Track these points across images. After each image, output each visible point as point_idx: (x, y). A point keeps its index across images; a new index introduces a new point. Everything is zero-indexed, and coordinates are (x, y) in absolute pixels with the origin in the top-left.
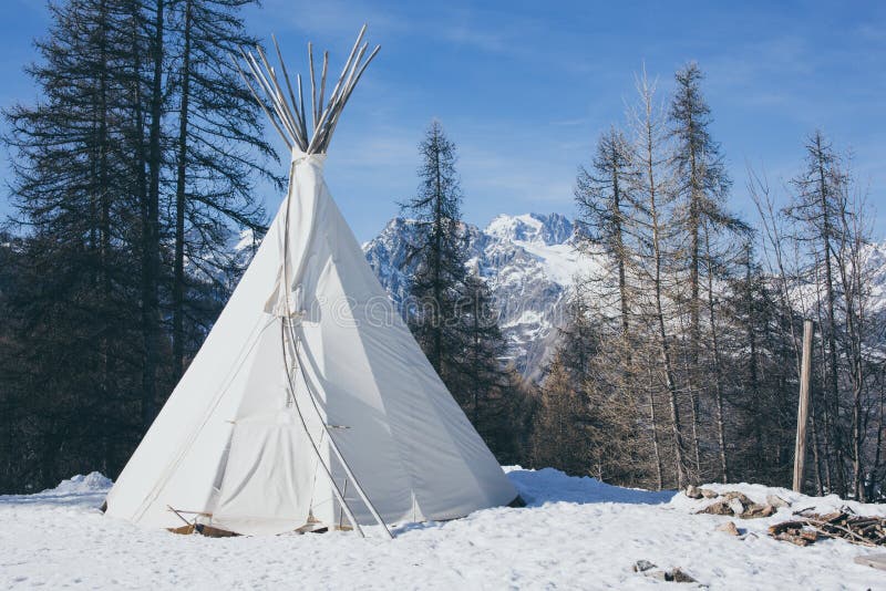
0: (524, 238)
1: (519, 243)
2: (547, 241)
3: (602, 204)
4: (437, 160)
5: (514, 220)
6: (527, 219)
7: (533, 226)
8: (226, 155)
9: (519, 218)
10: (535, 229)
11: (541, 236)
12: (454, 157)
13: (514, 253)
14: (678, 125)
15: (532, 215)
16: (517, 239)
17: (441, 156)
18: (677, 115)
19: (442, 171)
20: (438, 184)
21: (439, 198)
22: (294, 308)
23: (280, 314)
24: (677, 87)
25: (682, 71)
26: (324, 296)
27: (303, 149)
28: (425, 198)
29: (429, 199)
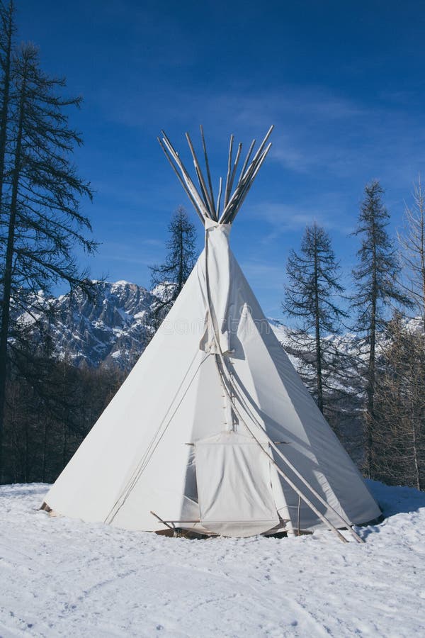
3: (306, 277)
4: (181, 237)
8: (48, 221)
12: (195, 236)
14: (363, 224)
17: (184, 234)
18: (366, 218)
19: (185, 246)
20: (181, 256)
21: (181, 267)
22: (225, 348)
23: (213, 351)
24: (365, 197)
25: (369, 186)
26: (244, 339)
27: (216, 219)
28: (171, 265)
29: (174, 267)
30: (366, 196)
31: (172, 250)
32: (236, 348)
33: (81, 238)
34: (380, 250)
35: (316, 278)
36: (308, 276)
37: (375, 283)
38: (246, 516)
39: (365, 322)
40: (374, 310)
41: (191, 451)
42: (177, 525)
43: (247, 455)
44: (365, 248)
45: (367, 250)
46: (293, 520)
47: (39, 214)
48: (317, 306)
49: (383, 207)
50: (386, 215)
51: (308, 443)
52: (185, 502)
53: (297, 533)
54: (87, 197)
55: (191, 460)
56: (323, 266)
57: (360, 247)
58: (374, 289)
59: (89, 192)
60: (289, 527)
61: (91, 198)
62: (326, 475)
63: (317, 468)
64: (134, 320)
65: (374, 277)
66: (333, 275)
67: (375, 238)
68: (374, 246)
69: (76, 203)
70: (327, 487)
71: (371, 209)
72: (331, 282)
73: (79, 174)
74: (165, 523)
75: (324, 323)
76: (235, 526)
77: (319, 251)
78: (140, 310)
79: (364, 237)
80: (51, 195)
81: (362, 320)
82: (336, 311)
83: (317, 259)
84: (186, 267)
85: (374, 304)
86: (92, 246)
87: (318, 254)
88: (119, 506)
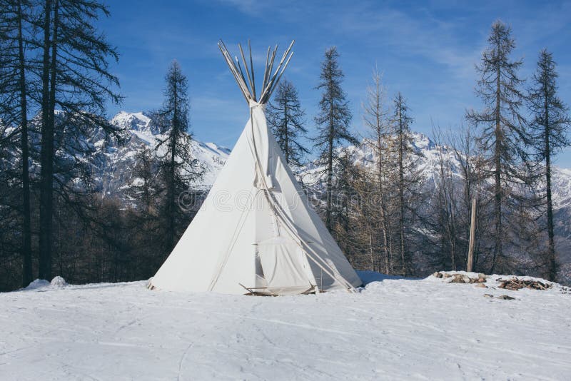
0: (137, 129)
1: (134, 132)
2: (152, 132)
4: (175, 87)
5: (131, 116)
6: (140, 116)
7: (144, 121)
9: (135, 114)
10: (145, 123)
11: (149, 129)
13: (130, 138)
14: (324, 81)
15: (143, 114)
16: (132, 129)
17: (178, 84)
18: (326, 76)
19: (179, 94)
20: (175, 102)
21: (176, 110)
22: (270, 186)
23: (262, 187)
24: (324, 60)
25: (328, 50)
26: (280, 179)
27: (255, 100)
28: (168, 109)
29: (170, 111)
30: (326, 58)
31: (168, 98)
32: (276, 186)
33: (110, 92)
34: (336, 101)
35: (286, 122)
36: (280, 121)
37: (332, 127)
38: (292, 284)
39: (325, 158)
40: (332, 148)
41: (257, 249)
42: (254, 290)
43: (288, 248)
44: (324, 100)
45: (326, 102)
46: (319, 285)
47: (76, 73)
48: (287, 145)
49: (339, 67)
50: (340, 74)
51: (321, 242)
52: (257, 277)
53: (321, 292)
54: (114, 58)
55: (257, 254)
56: (292, 113)
57: (321, 99)
58: (332, 132)
59: (115, 54)
60: (316, 289)
61: (117, 59)
62: (333, 260)
63: (327, 257)
64: (93, 149)
65: (332, 123)
66: (300, 120)
67: (332, 92)
68: (331, 99)
69: (106, 64)
70: (334, 268)
71: (330, 69)
72: (298, 126)
73: (107, 40)
74: (248, 289)
75: (293, 159)
76: (287, 290)
77: (288, 101)
78: (99, 139)
79: (324, 90)
80: (85, 57)
81: (323, 156)
82: (301, 148)
83: (287, 107)
84: (180, 111)
85: (331, 143)
86: (119, 99)
87: (288, 103)
88: (214, 282)
